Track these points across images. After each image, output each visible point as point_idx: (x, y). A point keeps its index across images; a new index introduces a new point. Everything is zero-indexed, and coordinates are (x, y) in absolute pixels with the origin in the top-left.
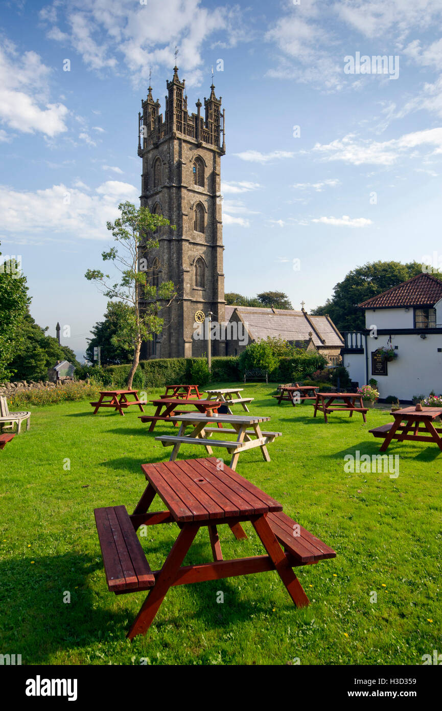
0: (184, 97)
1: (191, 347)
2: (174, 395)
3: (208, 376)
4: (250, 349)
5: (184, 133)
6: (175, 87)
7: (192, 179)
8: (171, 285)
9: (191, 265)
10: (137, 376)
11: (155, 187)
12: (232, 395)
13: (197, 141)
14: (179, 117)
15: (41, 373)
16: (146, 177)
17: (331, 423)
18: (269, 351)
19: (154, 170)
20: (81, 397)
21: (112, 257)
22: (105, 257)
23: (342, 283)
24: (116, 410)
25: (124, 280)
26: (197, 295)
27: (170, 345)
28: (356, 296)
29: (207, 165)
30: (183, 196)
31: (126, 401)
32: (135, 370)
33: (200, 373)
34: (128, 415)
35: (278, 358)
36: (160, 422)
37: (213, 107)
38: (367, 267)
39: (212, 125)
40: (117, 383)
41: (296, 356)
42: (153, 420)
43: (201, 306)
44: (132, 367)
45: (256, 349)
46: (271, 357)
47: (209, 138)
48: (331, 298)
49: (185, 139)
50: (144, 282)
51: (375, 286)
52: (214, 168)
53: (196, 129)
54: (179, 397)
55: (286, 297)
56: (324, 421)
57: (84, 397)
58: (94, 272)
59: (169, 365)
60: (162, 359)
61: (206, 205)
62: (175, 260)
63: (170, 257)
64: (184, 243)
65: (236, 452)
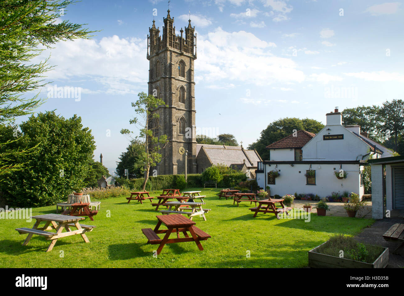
0: (173, 27)
1: (177, 167)
2: (167, 194)
3: (185, 184)
4: (207, 170)
5: (173, 47)
6: (168, 22)
7: (178, 73)
8: (166, 137)
9: (177, 121)
10: (147, 184)
11: (156, 77)
12: (196, 194)
13: (181, 52)
14: (170, 38)
15: (93, 182)
16: (151, 72)
17: (240, 207)
18: (218, 171)
19: (156, 68)
20: (119, 195)
21: (135, 122)
22: (131, 122)
23: (266, 130)
24: (138, 201)
25: (141, 134)
26: (181, 138)
27: (165, 166)
28: (273, 137)
29: (186, 65)
30: (172, 83)
31: (143, 197)
32: (146, 181)
33: (181, 183)
34: (145, 204)
35: (223, 175)
36: (160, 207)
37: (190, 32)
38: (280, 121)
39: (189, 42)
40: (137, 188)
41: (232, 174)
42: (157, 205)
43: (182, 144)
44: (145, 180)
45: (211, 170)
46: (219, 174)
47: (187, 49)
48: (259, 139)
49: (174, 50)
50: (151, 135)
51: (284, 132)
52: (191, 67)
53: (180, 45)
54: (170, 195)
55: (234, 137)
56: (237, 206)
57: (121, 195)
58: (125, 130)
59: (165, 179)
60: (161, 175)
61: (185, 87)
62: (168, 119)
63: (165, 117)
64: (173, 109)
65: (191, 216)
